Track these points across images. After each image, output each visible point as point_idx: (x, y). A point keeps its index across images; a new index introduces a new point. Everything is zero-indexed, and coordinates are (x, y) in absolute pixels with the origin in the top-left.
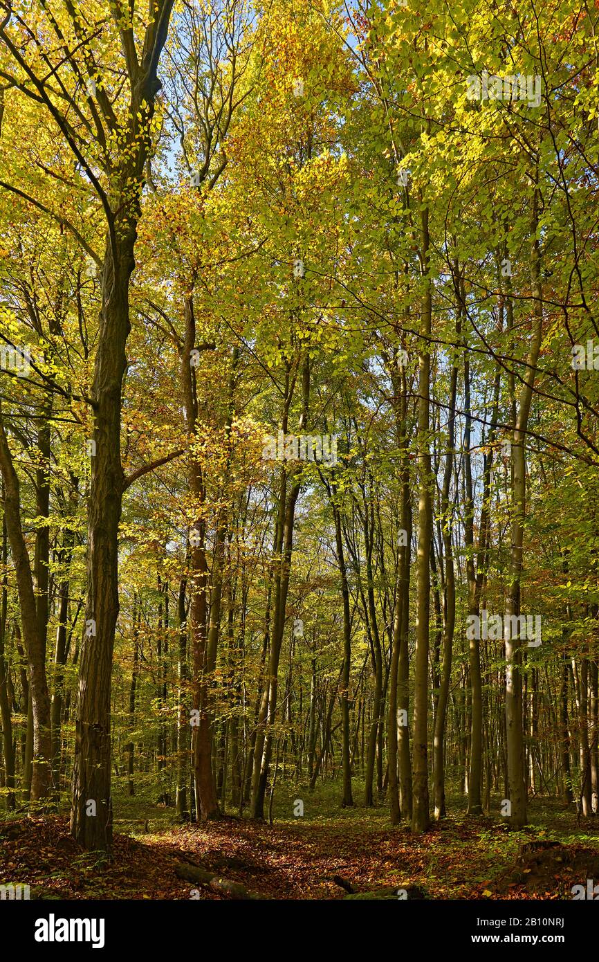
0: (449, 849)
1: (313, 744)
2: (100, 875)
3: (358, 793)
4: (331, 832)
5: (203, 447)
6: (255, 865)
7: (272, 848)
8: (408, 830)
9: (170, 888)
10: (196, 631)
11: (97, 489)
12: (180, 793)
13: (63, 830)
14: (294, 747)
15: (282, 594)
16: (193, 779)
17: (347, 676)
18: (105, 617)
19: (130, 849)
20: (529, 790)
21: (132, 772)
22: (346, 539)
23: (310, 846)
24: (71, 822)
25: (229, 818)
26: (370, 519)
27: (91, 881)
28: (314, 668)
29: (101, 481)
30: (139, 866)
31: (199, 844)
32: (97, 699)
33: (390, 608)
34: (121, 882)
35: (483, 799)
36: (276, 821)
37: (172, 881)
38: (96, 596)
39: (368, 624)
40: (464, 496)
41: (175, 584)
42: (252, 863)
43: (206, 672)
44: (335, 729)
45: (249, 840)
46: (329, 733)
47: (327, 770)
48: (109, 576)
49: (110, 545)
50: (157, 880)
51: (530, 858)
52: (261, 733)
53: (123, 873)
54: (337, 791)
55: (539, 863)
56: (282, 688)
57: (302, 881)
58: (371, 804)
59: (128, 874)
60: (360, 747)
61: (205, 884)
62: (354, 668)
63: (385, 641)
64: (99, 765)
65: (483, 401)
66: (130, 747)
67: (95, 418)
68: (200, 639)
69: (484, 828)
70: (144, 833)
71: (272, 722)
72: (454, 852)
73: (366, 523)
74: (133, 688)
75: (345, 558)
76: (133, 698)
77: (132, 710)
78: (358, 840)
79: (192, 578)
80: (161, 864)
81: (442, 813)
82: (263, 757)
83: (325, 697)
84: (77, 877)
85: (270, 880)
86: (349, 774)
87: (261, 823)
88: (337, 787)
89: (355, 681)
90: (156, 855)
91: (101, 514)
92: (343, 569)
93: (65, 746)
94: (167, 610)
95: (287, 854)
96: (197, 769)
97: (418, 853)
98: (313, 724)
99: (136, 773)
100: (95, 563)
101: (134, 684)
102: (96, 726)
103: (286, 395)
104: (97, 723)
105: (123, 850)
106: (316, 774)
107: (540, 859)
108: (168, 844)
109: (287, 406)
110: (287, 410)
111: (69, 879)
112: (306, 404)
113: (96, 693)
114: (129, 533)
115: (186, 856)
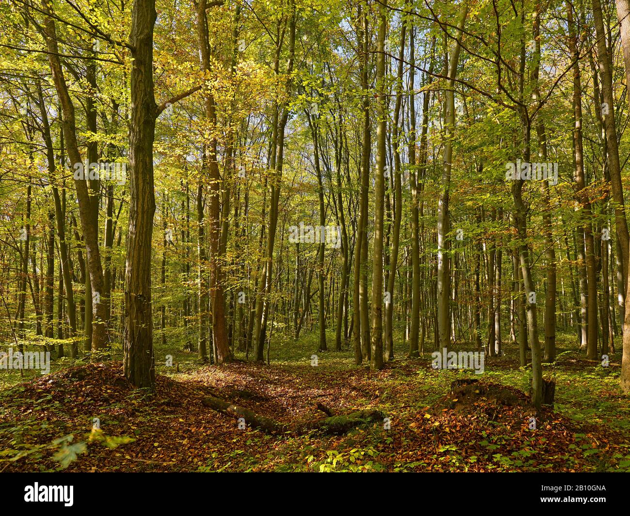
0: (397, 382)
1: (298, 305)
2: (147, 405)
3: (331, 340)
4: (312, 371)
5: (216, 83)
6: (259, 396)
7: (271, 383)
8: (368, 368)
9: (198, 413)
10: (212, 224)
11: (136, 115)
12: (202, 343)
13: (118, 372)
14: (283, 308)
15: (276, 195)
16: (211, 332)
17: (323, 256)
18: (145, 215)
19: (168, 386)
20: (451, 338)
21: (164, 327)
22: (322, 154)
23: (298, 381)
24: (123, 367)
25: (238, 361)
26: (339, 138)
27: (141, 410)
28: (298, 250)
29: (139, 110)
30: (175, 398)
31: (218, 381)
32: (141, 275)
33: (354, 206)
34: (163, 410)
35: (420, 345)
36: (272, 363)
37: (199, 408)
38: (138, 198)
39: (337, 218)
40: (408, 123)
41: (194, 187)
42: (256, 394)
43: (220, 255)
44: (313, 294)
45: (254, 377)
46: (309, 298)
47: (307, 324)
48: (148, 183)
49: (147, 159)
50: (188, 408)
51: (458, 390)
52: (261, 300)
53: (164, 403)
54: (315, 340)
55: (464, 394)
56: (275, 266)
57: (293, 406)
58: (340, 349)
59: (168, 404)
60: (331, 307)
61: (224, 410)
62: (327, 250)
63: (350, 230)
64: (143, 325)
65: (423, 53)
66: (163, 309)
67: (133, 59)
68: (215, 230)
69: (421, 367)
70: (176, 373)
71: (269, 291)
72: (401, 384)
73: (336, 142)
74: (164, 265)
75: (321, 169)
76: (163, 272)
77: (163, 281)
78: (332, 376)
79: (209, 184)
80: (191, 396)
81: (391, 355)
82: (263, 316)
83: (306, 272)
84: (130, 407)
85: (270, 406)
86: (324, 327)
87: (262, 364)
88: (314, 337)
89: (327, 260)
90: (187, 390)
91: (140, 135)
92: (319, 177)
93: (113, 308)
94: (188, 206)
95: (281, 386)
96: (214, 326)
97: (375, 386)
98: (298, 291)
99: (167, 328)
100: (137, 172)
101: (164, 261)
102: (141, 296)
103: (277, 43)
104: (141, 294)
105: (162, 386)
106: (300, 328)
107: (465, 392)
108: (195, 381)
109: (278, 52)
110: (278, 55)
111: (124, 408)
112: (292, 51)
113: (140, 272)
114: (161, 150)
115: (208, 390)
